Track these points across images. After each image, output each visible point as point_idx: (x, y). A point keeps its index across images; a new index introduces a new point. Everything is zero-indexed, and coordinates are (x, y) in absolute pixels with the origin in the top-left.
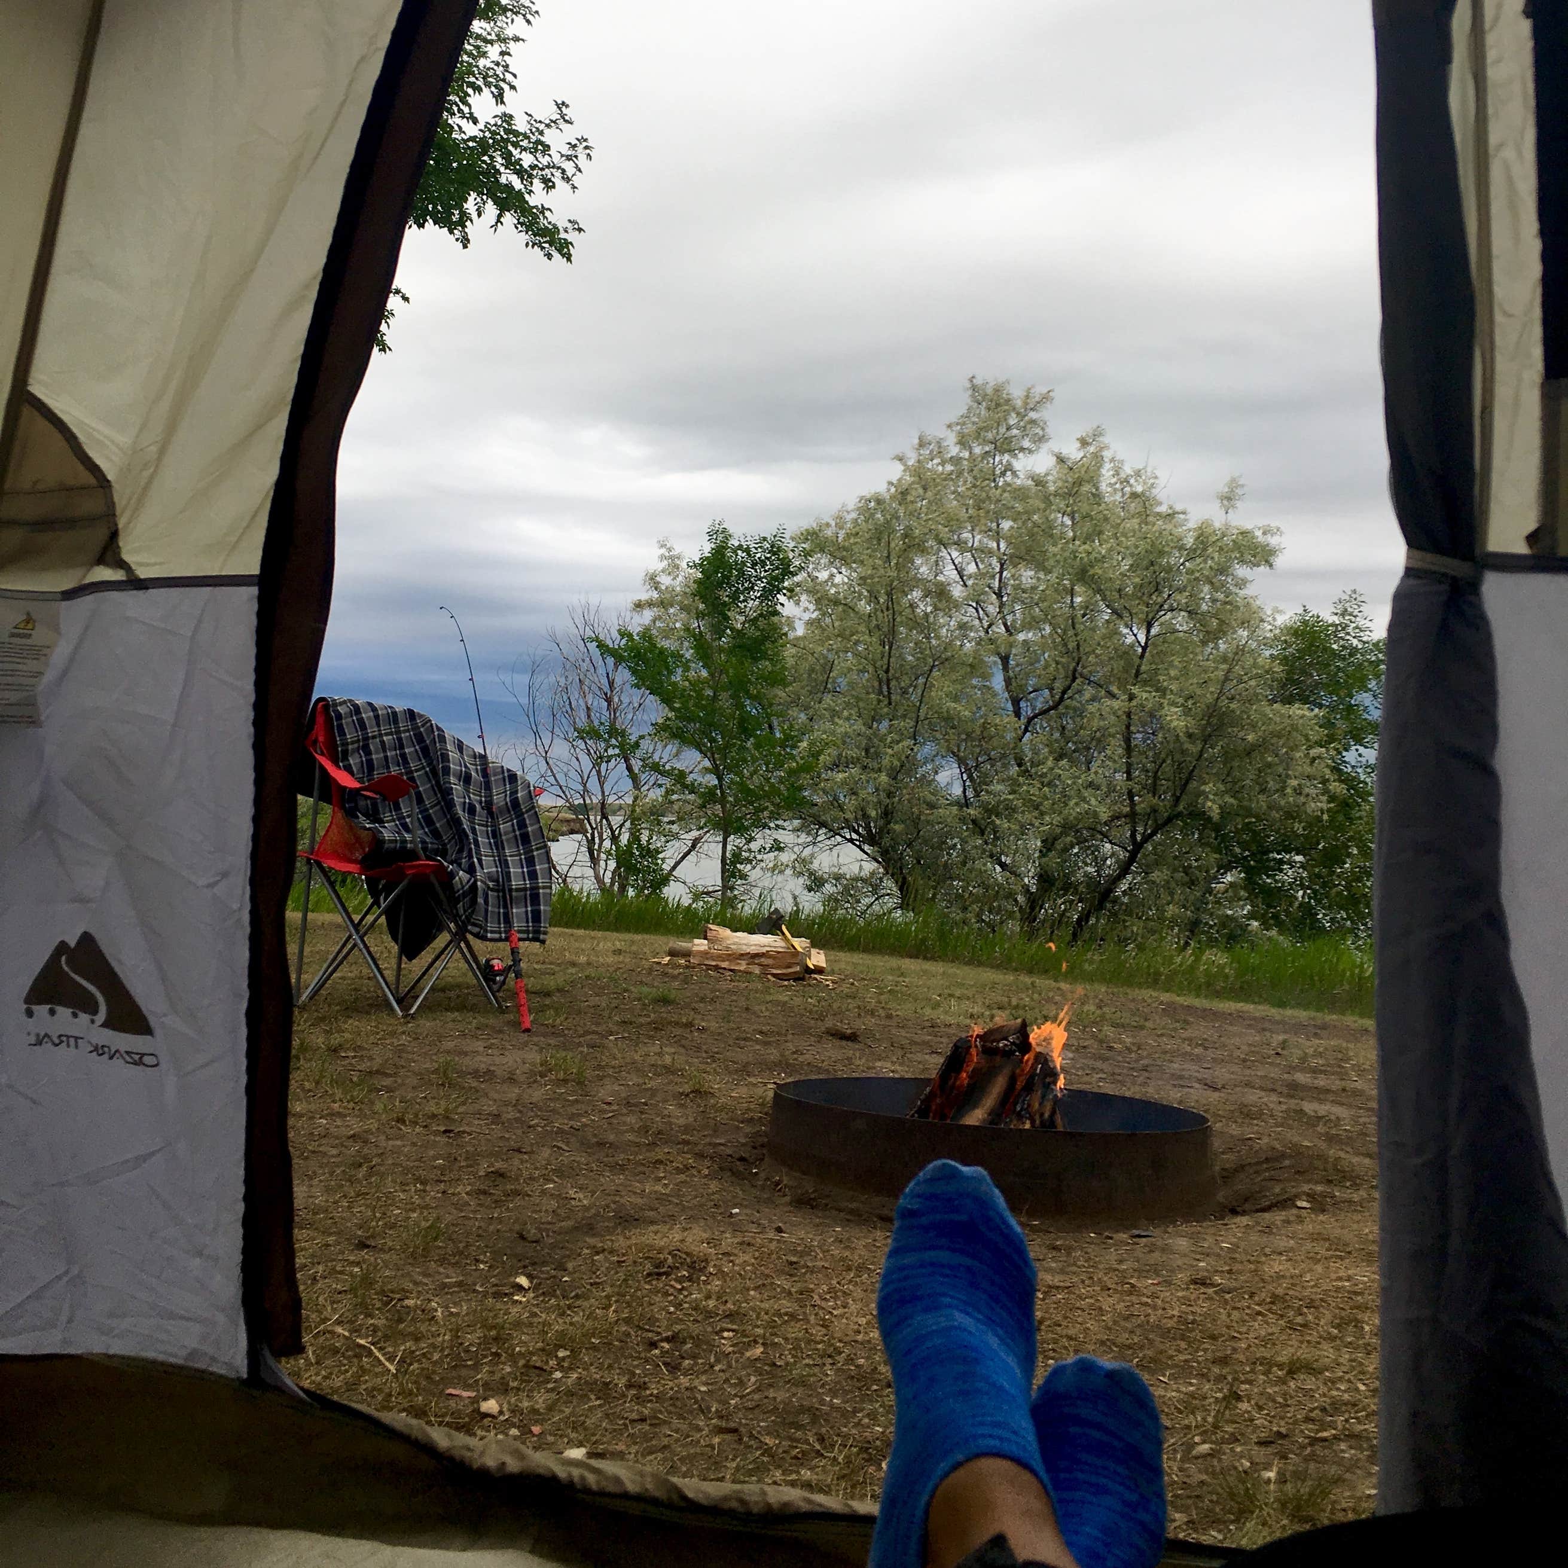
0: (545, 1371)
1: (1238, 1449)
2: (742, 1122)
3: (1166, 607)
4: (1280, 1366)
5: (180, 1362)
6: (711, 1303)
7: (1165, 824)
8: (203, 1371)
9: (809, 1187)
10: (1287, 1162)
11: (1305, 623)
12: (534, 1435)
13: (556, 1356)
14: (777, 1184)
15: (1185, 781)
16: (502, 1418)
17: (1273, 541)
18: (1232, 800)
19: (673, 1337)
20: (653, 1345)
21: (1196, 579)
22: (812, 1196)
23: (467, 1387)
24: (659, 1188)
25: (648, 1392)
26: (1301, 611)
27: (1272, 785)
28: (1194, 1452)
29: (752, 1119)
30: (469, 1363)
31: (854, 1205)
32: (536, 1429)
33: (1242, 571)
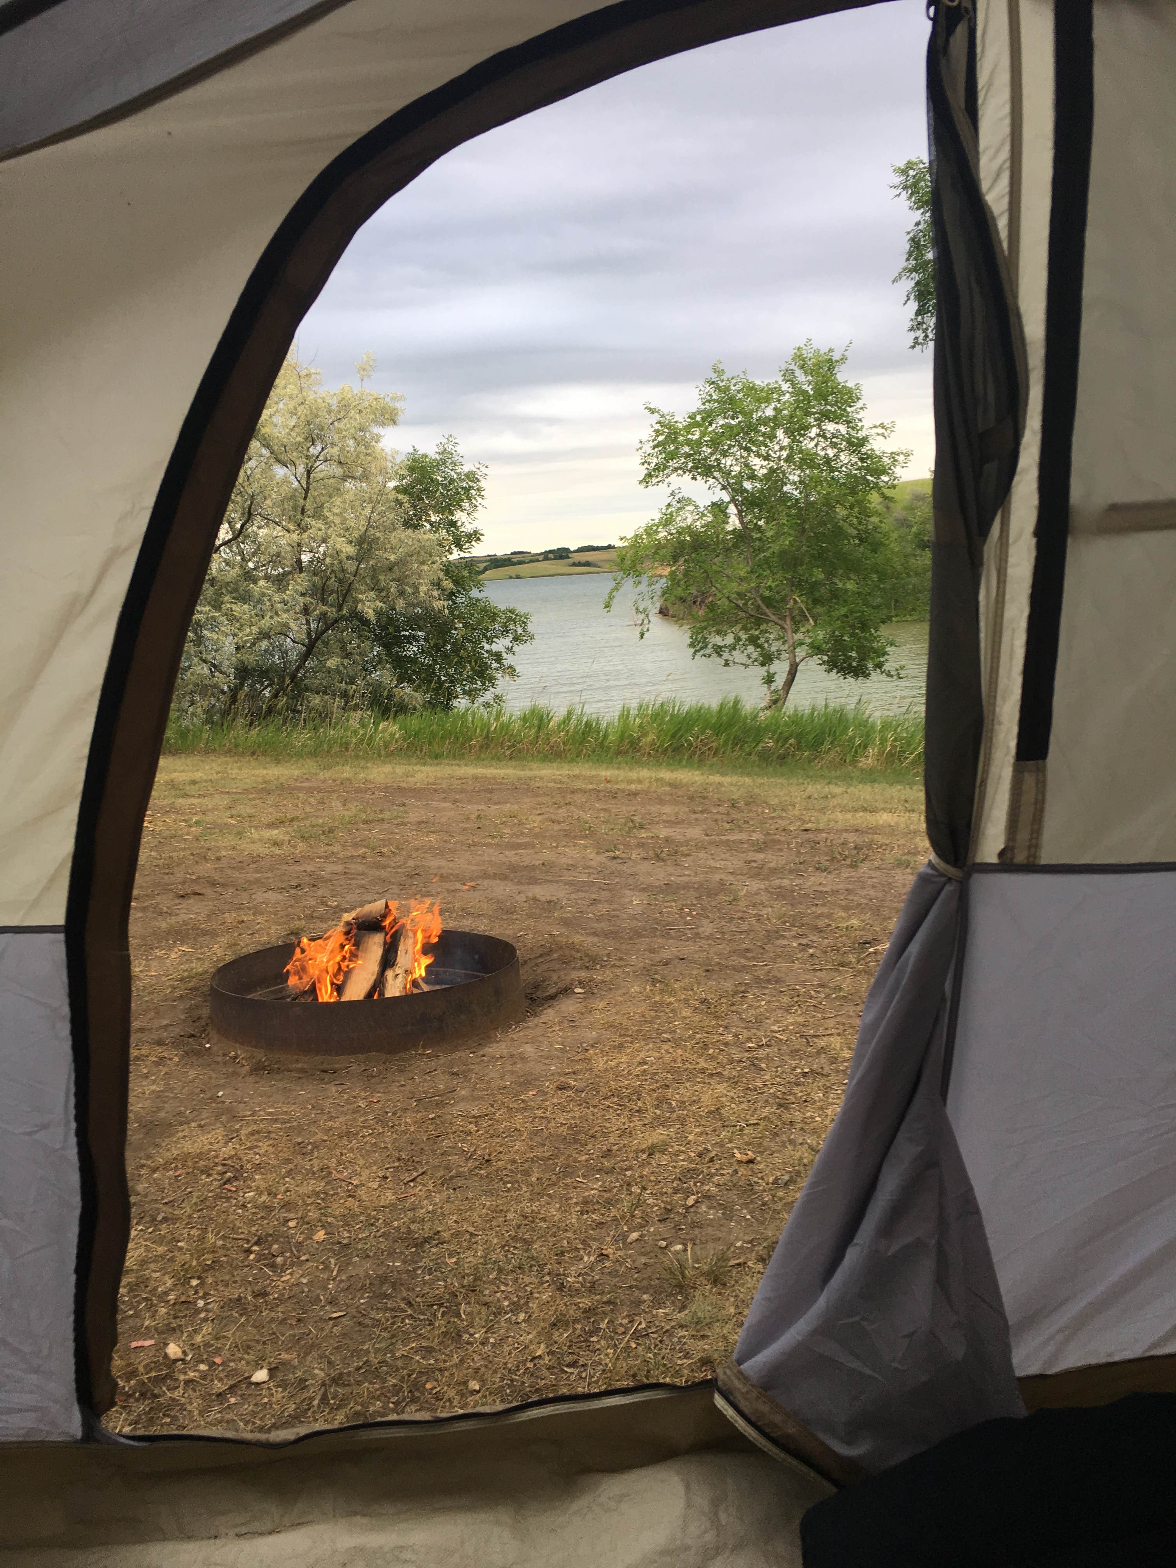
0: (190, 1302)
1: (652, 1230)
2: (175, 1001)
3: (321, 458)
4: (643, 1151)
5: (21, 1439)
6: (264, 1198)
7: (333, 624)
8: (42, 1442)
9: (261, 1055)
10: (555, 956)
11: (414, 460)
12: (219, 1365)
13: (192, 1287)
14: (236, 1058)
15: (346, 591)
16: (188, 1358)
17: (398, 405)
18: (381, 604)
19: (259, 1240)
20: (249, 1251)
21: (344, 437)
22: (266, 1064)
23: (146, 1337)
24: (154, 1087)
25: (271, 1297)
26: (411, 450)
27: (409, 590)
28: (629, 1240)
29: (181, 996)
30: (131, 1312)
31: (300, 1065)
32: (218, 1360)
33: (376, 430)
